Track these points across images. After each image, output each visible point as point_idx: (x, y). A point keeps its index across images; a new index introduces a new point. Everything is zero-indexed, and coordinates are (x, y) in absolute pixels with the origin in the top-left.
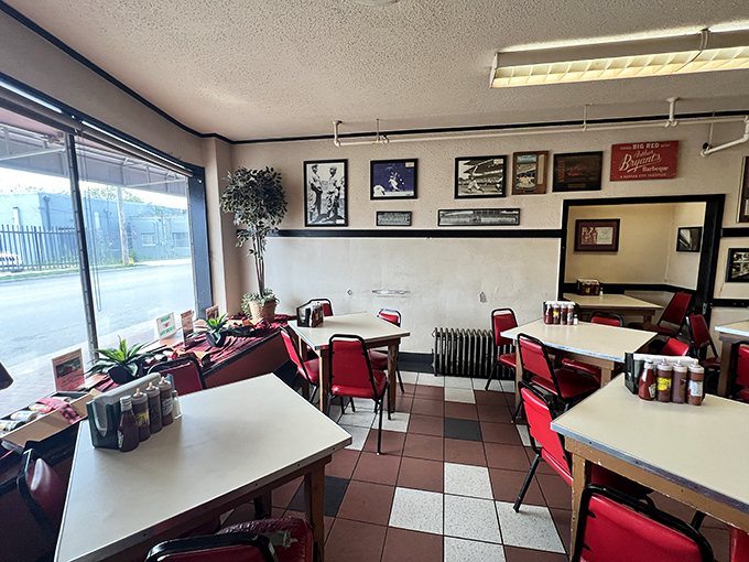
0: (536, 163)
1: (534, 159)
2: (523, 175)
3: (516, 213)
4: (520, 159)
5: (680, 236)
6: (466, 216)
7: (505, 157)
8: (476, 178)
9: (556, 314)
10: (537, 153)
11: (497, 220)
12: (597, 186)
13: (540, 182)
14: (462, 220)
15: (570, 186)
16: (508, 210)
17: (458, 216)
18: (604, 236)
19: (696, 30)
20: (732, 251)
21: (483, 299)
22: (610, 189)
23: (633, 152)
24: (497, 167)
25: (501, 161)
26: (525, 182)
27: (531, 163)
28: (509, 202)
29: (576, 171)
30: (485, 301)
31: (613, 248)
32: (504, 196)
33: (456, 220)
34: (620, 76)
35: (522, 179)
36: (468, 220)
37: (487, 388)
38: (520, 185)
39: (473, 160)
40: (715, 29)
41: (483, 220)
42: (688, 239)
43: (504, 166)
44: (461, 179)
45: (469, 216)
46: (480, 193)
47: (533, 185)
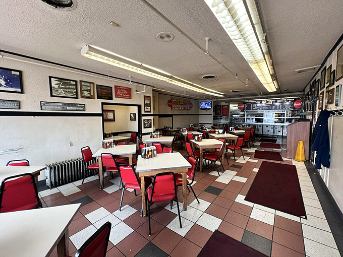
0: (90, 86)
1: (89, 85)
2: (85, 90)
3: (83, 106)
4: (83, 83)
5: (131, 116)
6: (58, 106)
7: (76, 81)
8: (62, 88)
9: (108, 144)
10: (90, 83)
11: (75, 108)
12: (111, 98)
13: (92, 94)
14: (56, 107)
15: (103, 97)
16: (80, 104)
17: (54, 106)
18: (110, 116)
19: (140, 63)
20: (144, 120)
21: (71, 144)
22: (115, 100)
23: (120, 89)
24: (73, 85)
25: (74, 83)
26: (86, 94)
27: (88, 86)
28: (80, 101)
29: (104, 92)
30: (73, 145)
31: (114, 120)
32: (77, 98)
33: (52, 107)
34: (114, 65)
35: (84, 92)
36: (59, 108)
37: (82, 183)
38: (84, 94)
39: (60, 79)
40: (143, 65)
41: (68, 108)
42: (133, 117)
43: (76, 85)
44: (54, 88)
45: (61, 106)
46: (65, 95)
47: (89, 95)
